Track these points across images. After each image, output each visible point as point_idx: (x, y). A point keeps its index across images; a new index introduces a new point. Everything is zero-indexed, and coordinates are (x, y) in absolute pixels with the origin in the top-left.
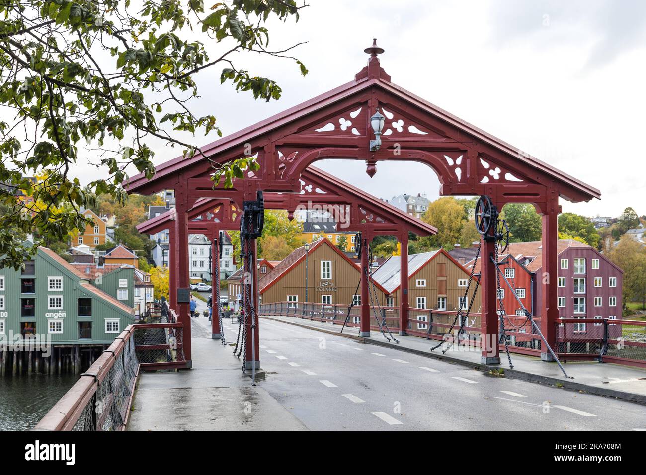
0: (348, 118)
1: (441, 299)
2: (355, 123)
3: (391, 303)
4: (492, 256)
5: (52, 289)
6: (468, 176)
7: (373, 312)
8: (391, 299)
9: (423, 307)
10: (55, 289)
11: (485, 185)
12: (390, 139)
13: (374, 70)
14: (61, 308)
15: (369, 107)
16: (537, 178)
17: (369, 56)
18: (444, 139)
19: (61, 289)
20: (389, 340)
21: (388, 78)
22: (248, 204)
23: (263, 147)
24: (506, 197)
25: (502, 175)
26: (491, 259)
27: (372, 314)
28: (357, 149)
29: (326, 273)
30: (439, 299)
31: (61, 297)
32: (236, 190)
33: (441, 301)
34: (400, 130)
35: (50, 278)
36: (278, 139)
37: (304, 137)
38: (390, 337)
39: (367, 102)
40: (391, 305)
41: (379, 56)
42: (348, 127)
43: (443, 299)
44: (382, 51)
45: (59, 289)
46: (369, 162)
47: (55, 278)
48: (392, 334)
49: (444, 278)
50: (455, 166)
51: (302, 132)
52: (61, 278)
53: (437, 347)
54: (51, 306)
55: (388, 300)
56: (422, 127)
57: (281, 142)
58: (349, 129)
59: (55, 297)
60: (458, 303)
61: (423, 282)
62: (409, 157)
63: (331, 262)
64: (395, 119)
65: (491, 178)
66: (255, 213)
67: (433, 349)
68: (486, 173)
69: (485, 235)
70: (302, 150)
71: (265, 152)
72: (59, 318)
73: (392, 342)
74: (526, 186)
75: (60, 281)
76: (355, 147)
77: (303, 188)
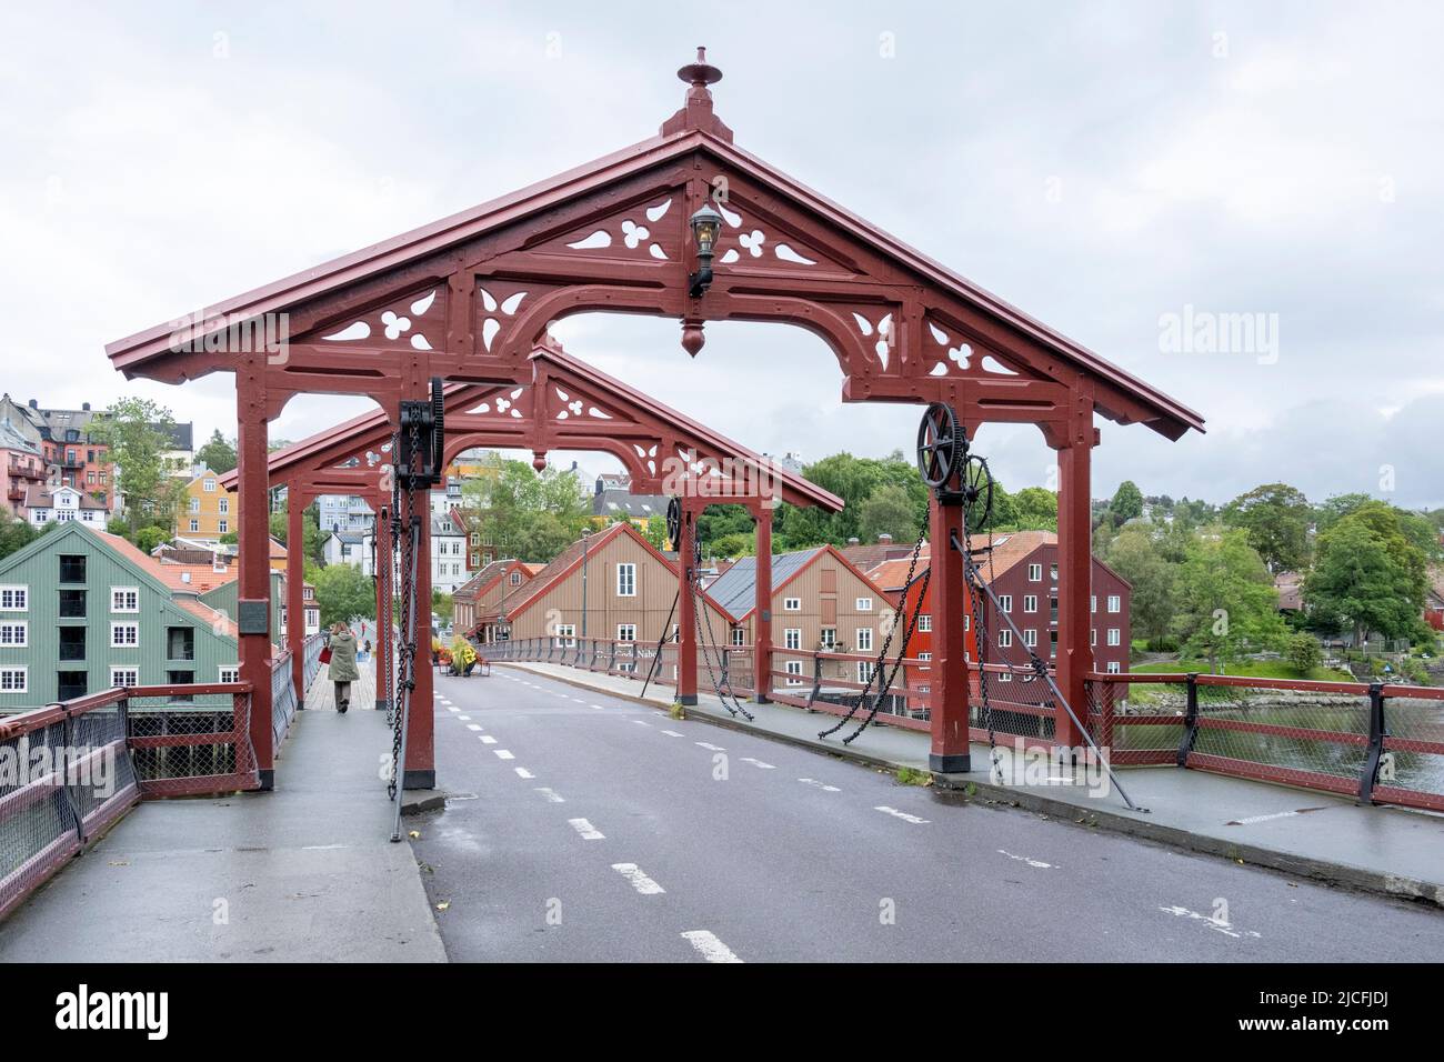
0: (642, 222)
1: (827, 633)
2: (658, 233)
3: (741, 638)
4: (955, 534)
5: (119, 611)
6: (904, 359)
7: (703, 655)
8: (741, 632)
9: (796, 646)
10: (125, 610)
11: (938, 381)
12: (735, 270)
13: (698, 114)
14: (136, 645)
15: (687, 198)
16: (1050, 368)
17: (688, 86)
18: (851, 277)
19: (136, 610)
20: (734, 713)
21: (729, 135)
22: (409, 407)
23: (446, 278)
24: (984, 407)
25: (975, 361)
26: (952, 542)
27: (700, 659)
28: (662, 290)
29: (626, 585)
30: (823, 632)
31: (135, 624)
32: (382, 375)
33: (827, 636)
34: (757, 252)
35: (114, 590)
36: (481, 259)
37: (543, 259)
38: (735, 708)
39: (682, 187)
40: (741, 643)
41: (711, 87)
42: (640, 241)
43: (830, 632)
44: (717, 75)
45: (131, 611)
46: (687, 321)
47: (125, 590)
48: (739, 700)
49: (833, 596)
51: (537, 248)
52: (136, 590)
53: (831, 732)
54: (116, 641)
55: (735, 633)
56: (805, 247)
57: (488, 269)
58: (644, 244)
59: (125, 625)
60: (855, 639)
61: (795, 603)
62: (777, 312)
63: (634, 566)
64: (746, 229)
65: (952, 366)
66: (425, 429)
67: (822, 735)
68: (941, 354)
69: (941, 487)
70: (536, 288)
71: (450, 289)
72: (131, 663)
73: (740, 719)
74: (1026, 384)
75: (134, 595)
76: (658, 285)
77: (564, 406)
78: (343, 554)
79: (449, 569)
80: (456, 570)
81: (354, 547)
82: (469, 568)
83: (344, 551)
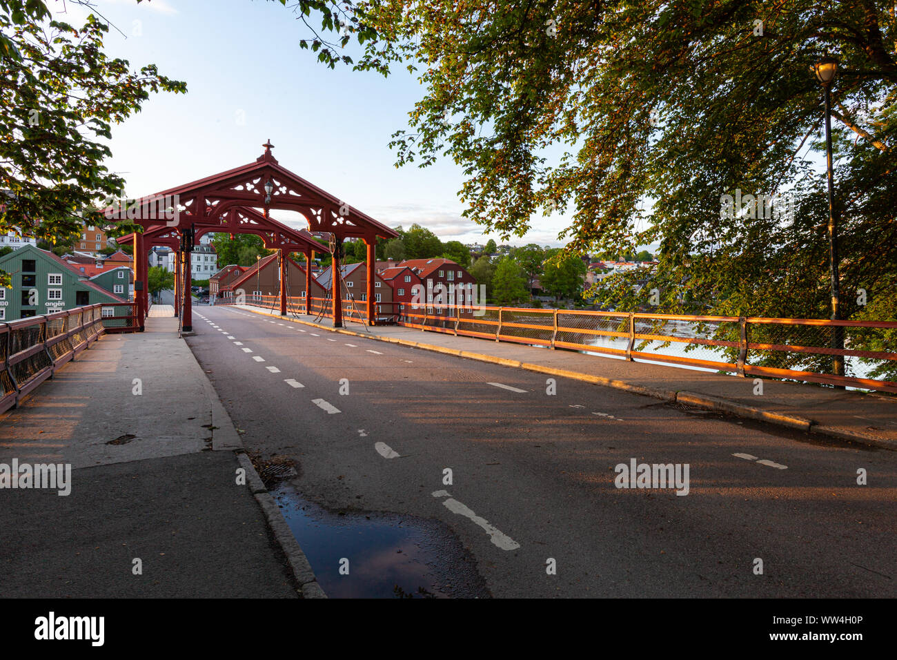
0: (252, 183)
5: (52, 284)
6: (325, 221)
10: (55, 284)
11: (334, 227)
12: (278, 197)
13: (268, 153)
14: (61, 299)
15: (264, 178)
16: (364, 224)
17: (265, 148)
18: (310, 200)
19: (61, 284)
21: (277, 162)
22: (185, 230)
24: (346, 234)
25: (344, 222)
28: (258, 202)
30: (362, 295)
31: (60, 290)
34: (284, 192)
35: (50, 275)
37: (223, 193)
39: (263, 175)
41: (271, 149)
42: (251, 189)
44: (273, 147)
45: (58, 284)
46: (265, 209)
47: (55, 275)
50: (317, 215)
51: (221, 190)
52: (61, 275)
54: (50, 297)
56: (297, 191)
57: (208, 194)
58: (253, 190)
59: (55, 290)
61: (351, 284)
64: (281, 186)
65: (338, 223)
66: (190, 236)
68: (335, 220)
70: (222, 200)
71: (197, 200)
72: (58, 306)
74: (358, 228)
75: (59, 277)
76: (256, 200)
77: (242, 219)
78: (158, 260)
79: (209, 268)
80: (212, 268)
81: (164, 257)
82: (218, 267)
83: (159, 259)
